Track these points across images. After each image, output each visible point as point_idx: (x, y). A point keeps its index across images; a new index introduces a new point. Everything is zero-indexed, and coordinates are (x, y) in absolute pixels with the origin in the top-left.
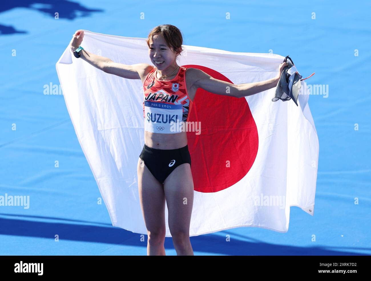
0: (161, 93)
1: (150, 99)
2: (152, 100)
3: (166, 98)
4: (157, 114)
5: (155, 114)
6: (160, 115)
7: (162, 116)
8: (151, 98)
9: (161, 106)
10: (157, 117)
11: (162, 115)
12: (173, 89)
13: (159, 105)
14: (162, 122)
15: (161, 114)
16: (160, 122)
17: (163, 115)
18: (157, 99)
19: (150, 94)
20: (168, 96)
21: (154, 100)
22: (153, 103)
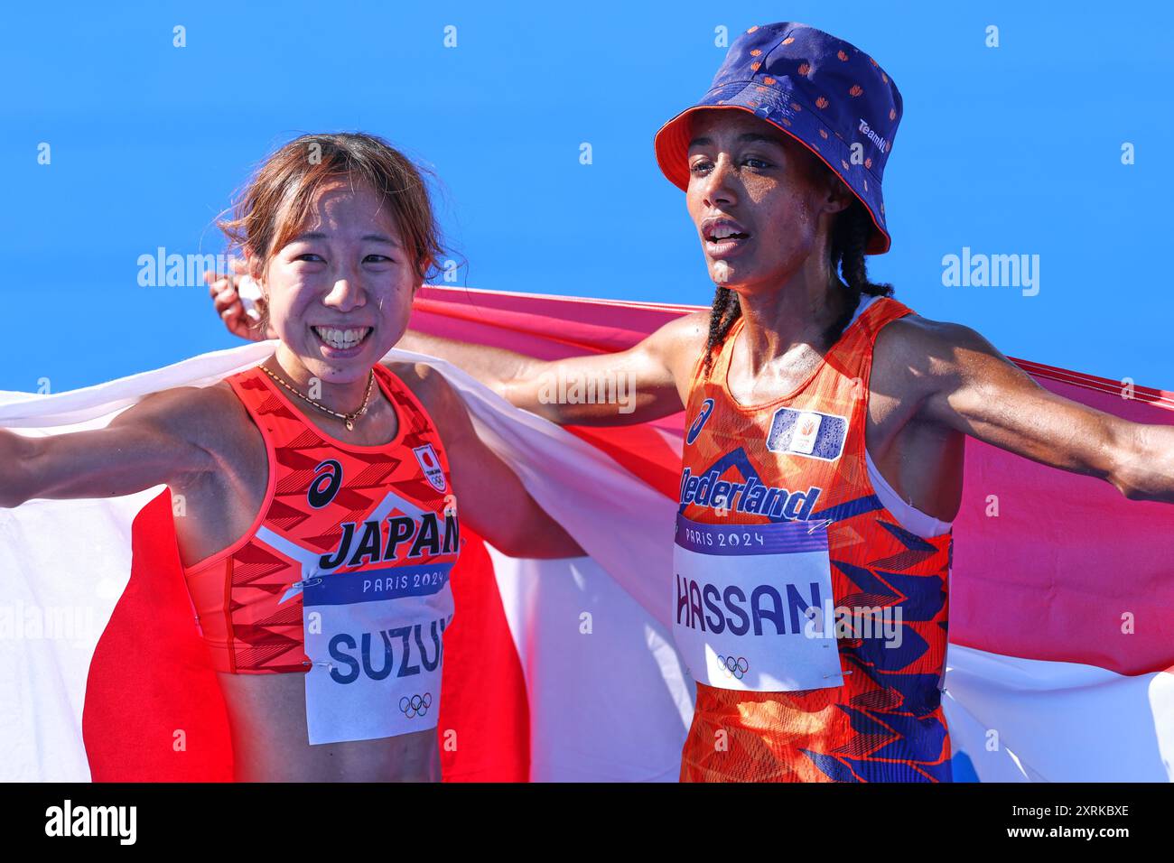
0: (395, 511)
1: (355, 560)
2: (366, 562)
3: (429, 531)
4: (393, 633)
5: (383, 633)
6: (404, 633)
7: (412, 633)
8: (362, 549)
9: (411, 582)
10: (397, 644)
11: (413, 629)
12: (430, 477)
13: (401, 583)
14: (422, 668)
15: (410, 628)
16: (416, 670)
17: (418, 628)
18: (389, 555)
19: (350, 529)
20: (429, 519)
21: (376, 557)
22: (372, 575)
